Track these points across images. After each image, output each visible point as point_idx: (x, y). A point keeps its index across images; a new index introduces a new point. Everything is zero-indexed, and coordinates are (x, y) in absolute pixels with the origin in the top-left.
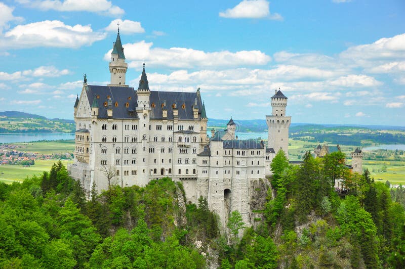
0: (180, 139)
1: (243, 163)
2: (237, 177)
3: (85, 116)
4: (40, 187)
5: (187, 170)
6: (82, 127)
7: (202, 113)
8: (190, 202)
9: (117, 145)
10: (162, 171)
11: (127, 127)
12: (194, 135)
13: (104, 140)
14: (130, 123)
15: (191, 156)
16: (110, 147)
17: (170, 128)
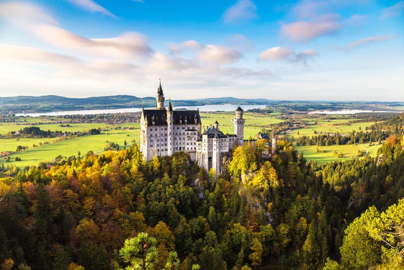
0: (188, 134)
5: (192, 148)
6: (142, 129)
9: (158, 138)
10: (180, 148)
11: (162, 129)
12: (195, 132)
13: (151, 136)
14: (163, 127)
15: (193, 141)
16: (154, 139)
17: (183, 128)
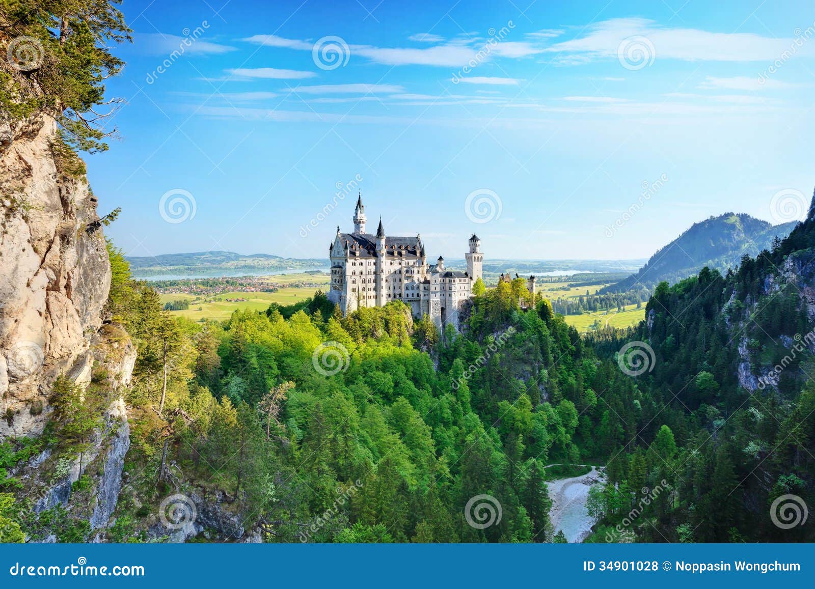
1: (454, 288)
2: (450, 299)
3: (339, 256)
5: (413, 294)
6: (336, 264)
7: (422, 253)
9: (363, 277)
10: (395, 295)
11: (370, 263)
13: (354, 273)
15: (416, 284)
16: (357, 278)
17: (400, 264)
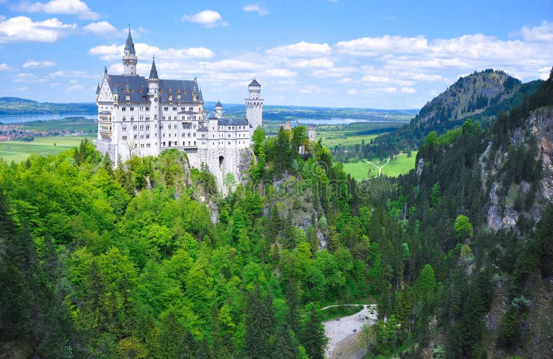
0: (183, 118)
1: (233, 136)
2: (229, 146)
3: (106, 100)
4: (73, 159)
6: (105, 109)
7: (199, 97)
8: (193, 167)
9: (134, 124)
10: (170, 143)
11: (142, 109)
12: (194, 115)
13: (124, 119)
14: (144, 106)
15: (192, 131)
17: (175, 109)
